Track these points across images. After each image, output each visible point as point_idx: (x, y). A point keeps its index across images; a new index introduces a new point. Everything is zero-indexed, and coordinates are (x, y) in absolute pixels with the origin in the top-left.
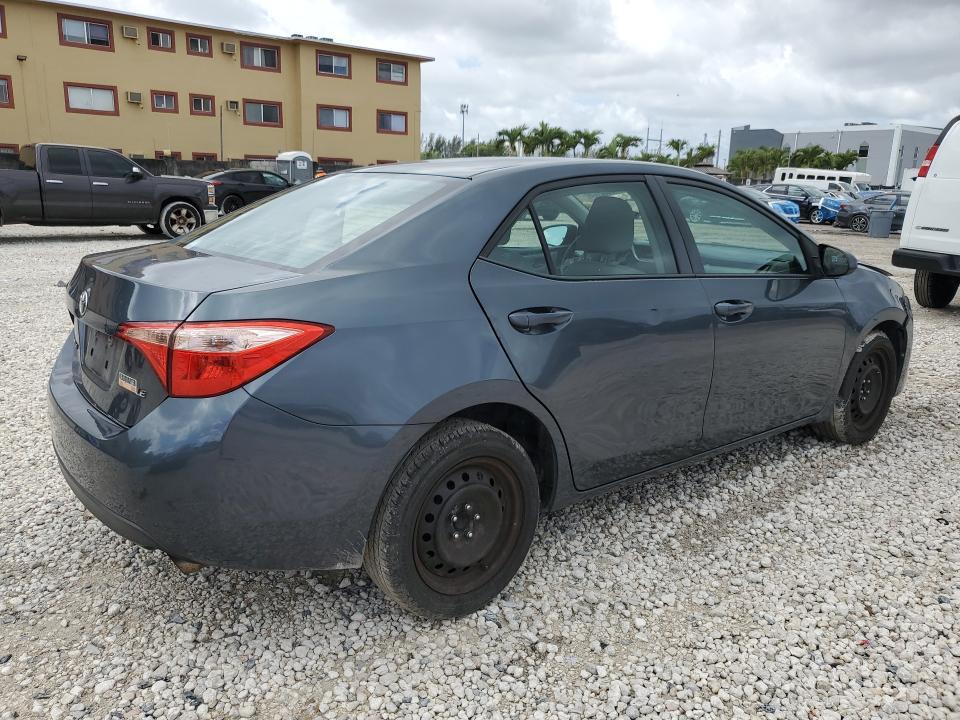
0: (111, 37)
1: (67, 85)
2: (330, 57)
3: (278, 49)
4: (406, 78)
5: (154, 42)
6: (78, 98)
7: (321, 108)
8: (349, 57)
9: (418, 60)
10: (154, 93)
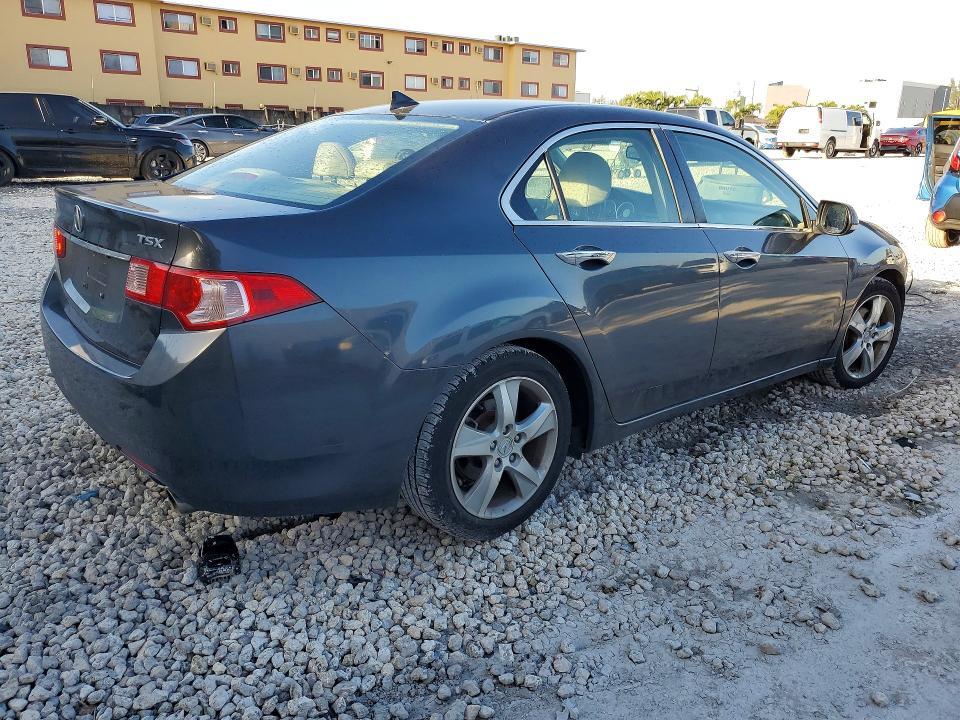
2: (528, 51)
3: (502, 48)
4: (568, 63)
8: (539, 51)
9: (575, 51)
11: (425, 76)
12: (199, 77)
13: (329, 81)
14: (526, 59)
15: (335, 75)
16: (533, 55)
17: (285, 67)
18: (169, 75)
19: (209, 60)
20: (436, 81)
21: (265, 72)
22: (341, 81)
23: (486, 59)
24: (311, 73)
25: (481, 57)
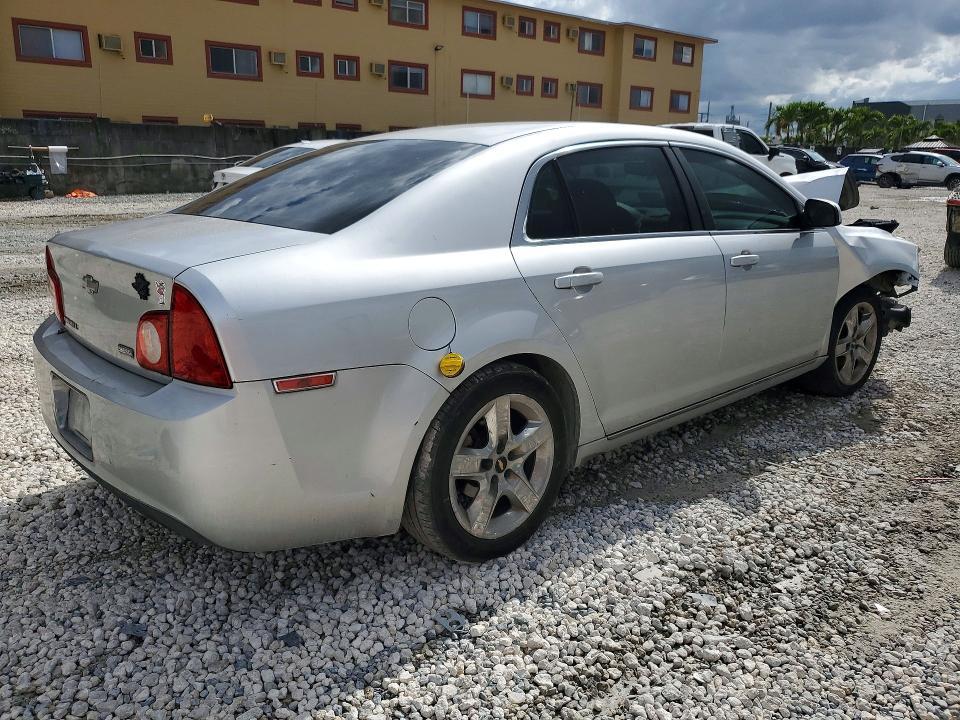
0: (495, 27)
1: (464, 71)
2: (642, 38)
3: (604, 33)
4: (692, 60)
5: (522, 31)
6: (471, 83)
7: (633, 88)
8: (656, 40)
9: (702, 41)
10: (518, 76)
11: (492, 74)
12: (86, 62)
13: (337, 77)
14: (638, 52)
15: (348, 67)
16: (648, 45)
17: (257, 49)
18: (20, 57)
19: (107, 30)
20: (510, 80)
21: (221, 59)
22: (357, 78)
23: (581, 50)
24: (307, 63)
25: (575, 46)
